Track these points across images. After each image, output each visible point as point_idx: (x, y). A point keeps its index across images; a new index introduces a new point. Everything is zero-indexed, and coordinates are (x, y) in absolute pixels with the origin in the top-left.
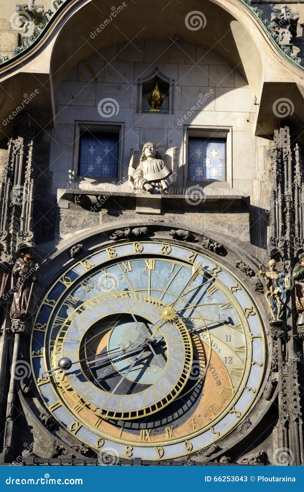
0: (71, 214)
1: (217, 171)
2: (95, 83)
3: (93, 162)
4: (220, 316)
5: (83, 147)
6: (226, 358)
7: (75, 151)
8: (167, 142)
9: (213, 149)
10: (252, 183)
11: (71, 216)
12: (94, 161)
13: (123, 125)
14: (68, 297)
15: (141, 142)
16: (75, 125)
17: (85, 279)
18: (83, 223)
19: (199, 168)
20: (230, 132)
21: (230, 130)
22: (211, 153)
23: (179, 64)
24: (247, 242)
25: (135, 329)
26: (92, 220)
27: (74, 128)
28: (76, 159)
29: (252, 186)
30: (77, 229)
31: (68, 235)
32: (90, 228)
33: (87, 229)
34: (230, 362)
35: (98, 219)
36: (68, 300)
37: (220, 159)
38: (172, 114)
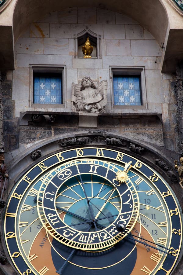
0: (30, 129)
1: (135, 99)
2: (43, 38)
3: (43, 94)
4: (146, 201)
5: (36, 84)
6: (153, 231)
7: (31, 86)
8: (98, 78)
9: (130, 83)
10: (162, 105)
11: (31, 131)
12: (45, 93)
13: (65, 67)
14: (31, 189)
15: (79, 78)
16: (30, 68)
17: (44, 176)
18: (40, 136)
19: (121, 97)
20: (144, 70)
21: (143, 69)
22: (129, 86)
23: (103, 24)
24: (162, 146)
25: (83, 211)
26: (46, 133)
27: (29, 70)
28: (32, 92)
29: (162, 108)
30: (35, 140)
31: (30, 144)
32: (45, 139)
33: (42, 140)
34: (156, 234)
35: (51, 133)
36: (31, 191)
37: (136, 90)
38: (100, 58)
